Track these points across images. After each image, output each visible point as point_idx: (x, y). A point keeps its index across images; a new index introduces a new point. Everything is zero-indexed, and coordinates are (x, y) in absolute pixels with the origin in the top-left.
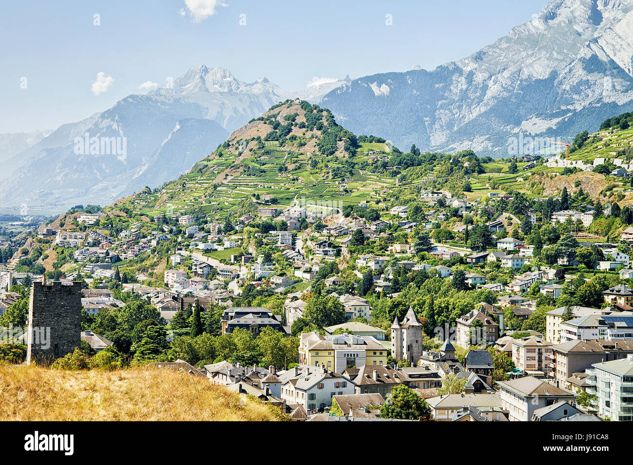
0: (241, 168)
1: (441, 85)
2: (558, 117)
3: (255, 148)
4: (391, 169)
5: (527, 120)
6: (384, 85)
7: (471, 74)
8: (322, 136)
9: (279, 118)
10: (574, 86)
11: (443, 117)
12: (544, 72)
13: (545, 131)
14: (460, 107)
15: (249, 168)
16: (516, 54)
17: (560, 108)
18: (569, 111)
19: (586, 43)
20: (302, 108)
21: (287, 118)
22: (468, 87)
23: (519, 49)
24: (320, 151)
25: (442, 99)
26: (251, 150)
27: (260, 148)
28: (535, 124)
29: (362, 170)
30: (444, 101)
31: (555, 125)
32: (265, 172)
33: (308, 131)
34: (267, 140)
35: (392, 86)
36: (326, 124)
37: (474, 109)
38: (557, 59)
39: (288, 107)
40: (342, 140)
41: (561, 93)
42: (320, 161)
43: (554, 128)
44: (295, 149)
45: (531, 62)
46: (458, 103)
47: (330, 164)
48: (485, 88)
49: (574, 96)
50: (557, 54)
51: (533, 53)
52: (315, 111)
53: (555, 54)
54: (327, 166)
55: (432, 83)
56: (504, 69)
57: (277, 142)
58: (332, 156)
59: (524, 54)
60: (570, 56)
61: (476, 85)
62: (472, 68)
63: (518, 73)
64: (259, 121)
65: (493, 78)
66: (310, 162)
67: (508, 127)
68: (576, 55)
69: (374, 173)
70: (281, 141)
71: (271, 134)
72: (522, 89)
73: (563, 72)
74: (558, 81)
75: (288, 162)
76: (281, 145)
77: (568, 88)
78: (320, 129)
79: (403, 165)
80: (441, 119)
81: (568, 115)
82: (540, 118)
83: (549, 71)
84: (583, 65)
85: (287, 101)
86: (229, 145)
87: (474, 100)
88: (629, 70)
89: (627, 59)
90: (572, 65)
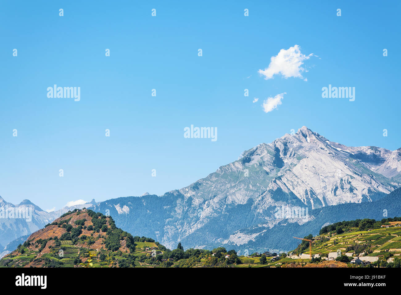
0: (43, 261)
1: (168, 207)
2: (257, 233)
3: (54, 245)
4: (166, 261)
5: (234, 234)
6: (125, 206)
7: (190, 199)
8: (107, 236)
9: (70, 223)
10: (266, 210)
11: (169, 231)
12: (244, 200)
13: (247, 243)
14: (182, 224)
15: (50, 261)
16: (223, 185)
17: (257, 226)
18: (264, 228)
19: (273, 179)
20: (89, 215)
21: (78, 223)
22: (188, 209)
23: (225, 182)
24: (107, 247)
25: (169, 218)
26: (50, 247)
27: (57, 246)
28: (240, 237)
29: (141, 262)
30: (170, 219)
31: (255, 239)
32: (63, 264)
33: (95, 232)
34: (62, 240)
35: (131, 207)
36: (109, 227)
37: (193, 225)
38: (252, 190)
39: (78, 215)
40: (124, 239)
41: (257, 215)
42: (108, 255)
43: (254, 240)
44: (85, 246)
45: (234, 192)
46: (181, 221)
47: (116, 257)
49: (266, 218)
50: (252, 186)
51: (235, 185)
52: (100, 217)
53: (251, 186)
54: (114, 259)
55: (162, 205)
56: (215, 196)
57: (70, 241)
58: (117, 251)
59: (228, 186)
60: (261, 188)
61: (194, 208)
62: (191, 195)
63: (225, 200)
64: (53, 226)
65: (206, 203)
66: (99, 256)
67: (219, 239)
68: (266, 188)
69: (151, 264)
70: (74, 240)
71: (65, 235)
72: (228, 211)
73: (258, 200)
74: (254, 207)
75: (82, 256)
76: (74, 243)
77: (261, 211)
78: (105, 230)
79: (175, 257)
80: (168, 232)
81: (264, 231)
82: (243, 233)
83: (247, 198)
84: (271, 195)
85: (76, 210)
86: (29, 244)
87: (193, 218)
88: (304, 200)
89: (302, 193)
90: (263, 195)
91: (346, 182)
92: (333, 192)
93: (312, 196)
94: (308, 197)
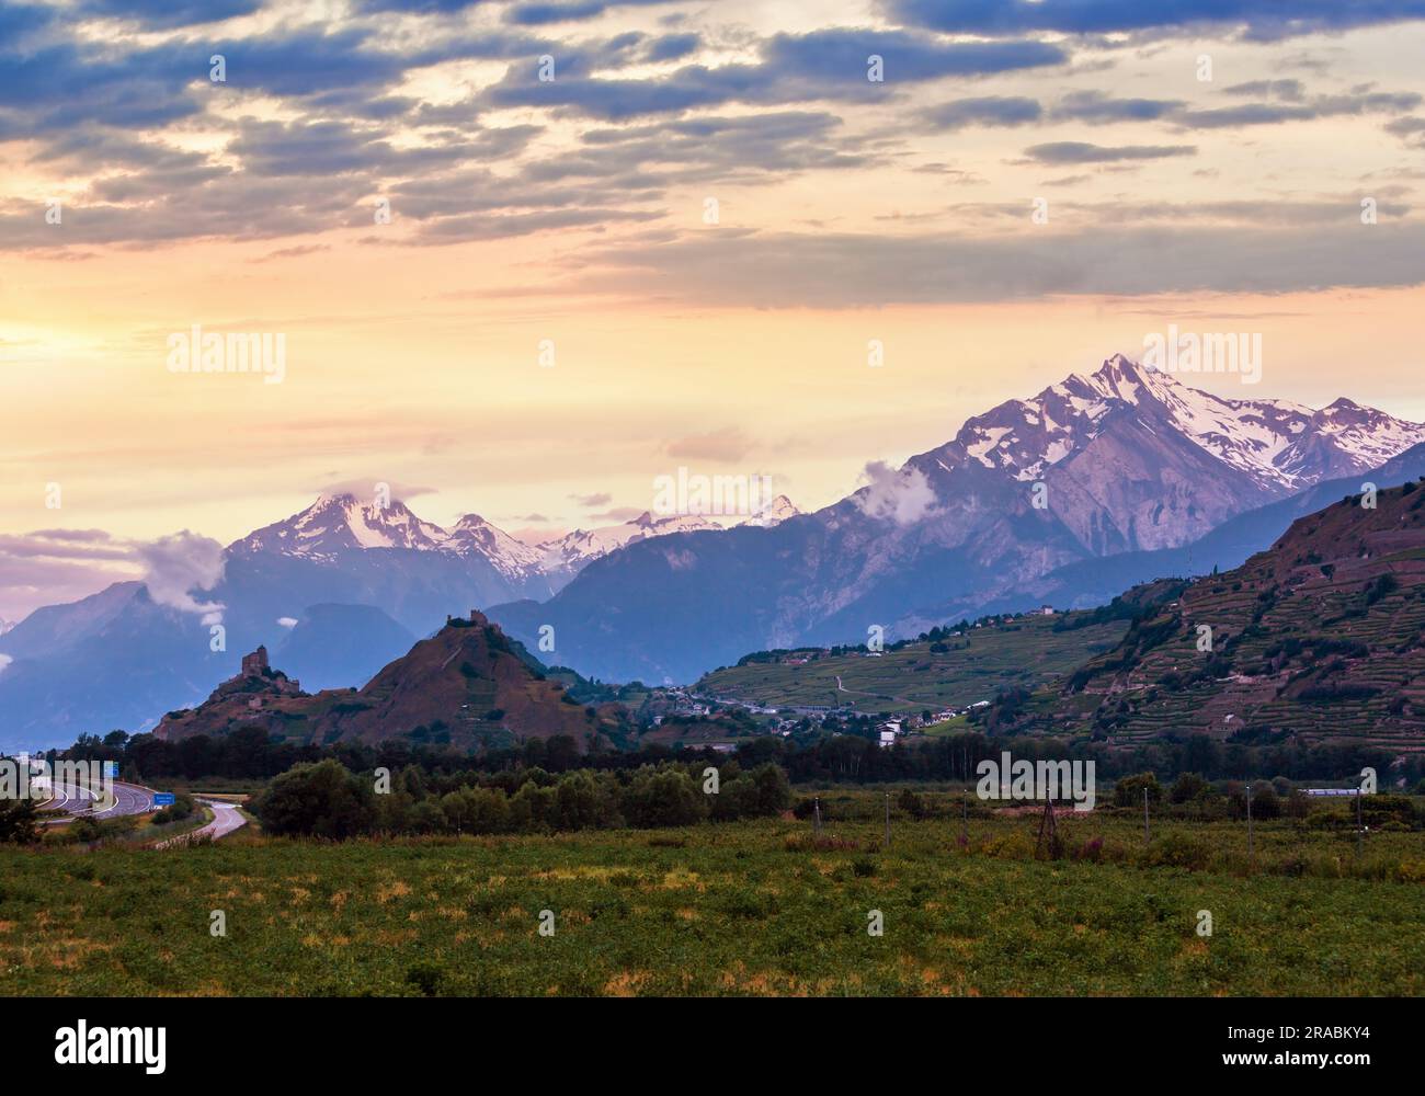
1: (787, 553)
5: (903, 619)
7: (839, 535)
11: (789, 608)
12: (959, 536)
14: (819, 592)
22: (833, 558)
25: (788, 578)
30: (792, 580)
35: (701, 554)
46: (815, 585)
48: (862, 559)
50: (982, 503)
55: (773, 550)
60: (1001, 508)
61: (846, 555)
62: (841, 525)
63: (916, 536)
65: (874, 543)
73: (983, 538)
74: (974, 552)
77: (987, 564)
80: (785, 611)
83: (966, 533)
87: (842, 579)
88: (1087, 536)
89: (1084, 517)
90: (996, 527)
91: (1183, 493)
92: (1151, 516)
93: (1104, 528)
94: (1096, 528)
